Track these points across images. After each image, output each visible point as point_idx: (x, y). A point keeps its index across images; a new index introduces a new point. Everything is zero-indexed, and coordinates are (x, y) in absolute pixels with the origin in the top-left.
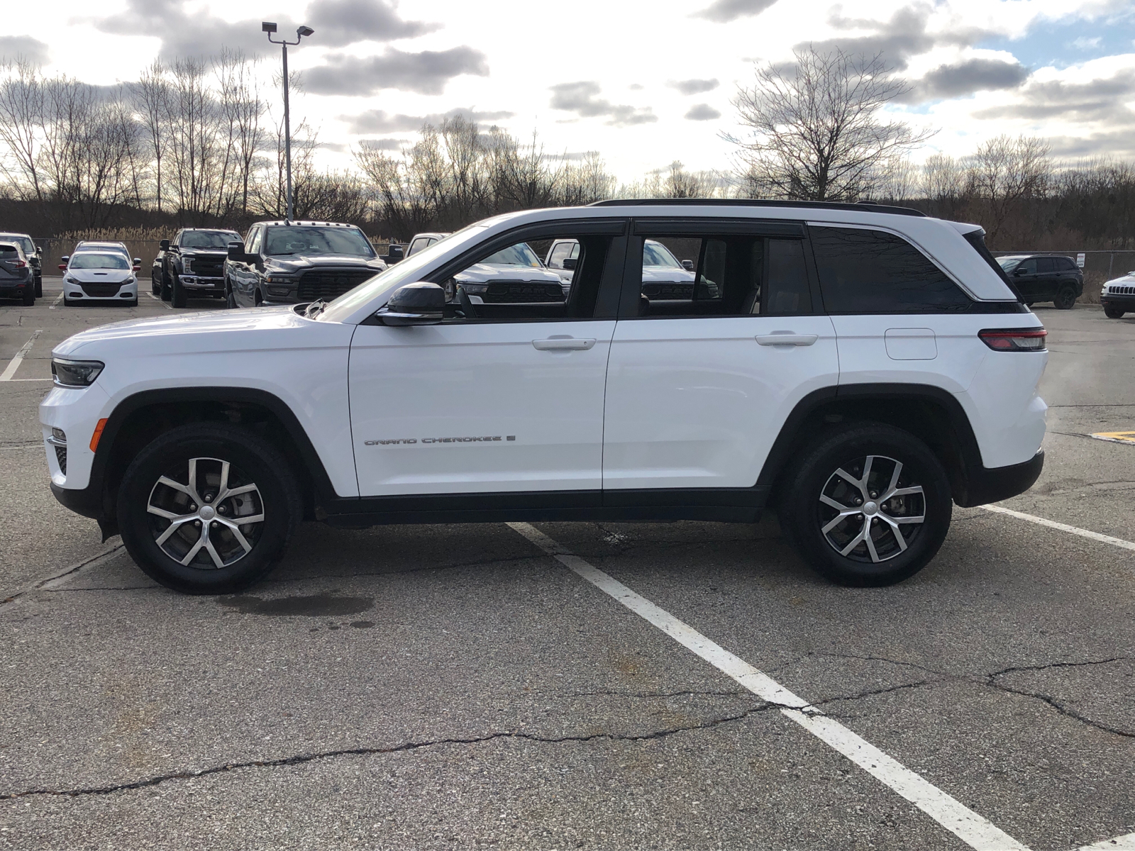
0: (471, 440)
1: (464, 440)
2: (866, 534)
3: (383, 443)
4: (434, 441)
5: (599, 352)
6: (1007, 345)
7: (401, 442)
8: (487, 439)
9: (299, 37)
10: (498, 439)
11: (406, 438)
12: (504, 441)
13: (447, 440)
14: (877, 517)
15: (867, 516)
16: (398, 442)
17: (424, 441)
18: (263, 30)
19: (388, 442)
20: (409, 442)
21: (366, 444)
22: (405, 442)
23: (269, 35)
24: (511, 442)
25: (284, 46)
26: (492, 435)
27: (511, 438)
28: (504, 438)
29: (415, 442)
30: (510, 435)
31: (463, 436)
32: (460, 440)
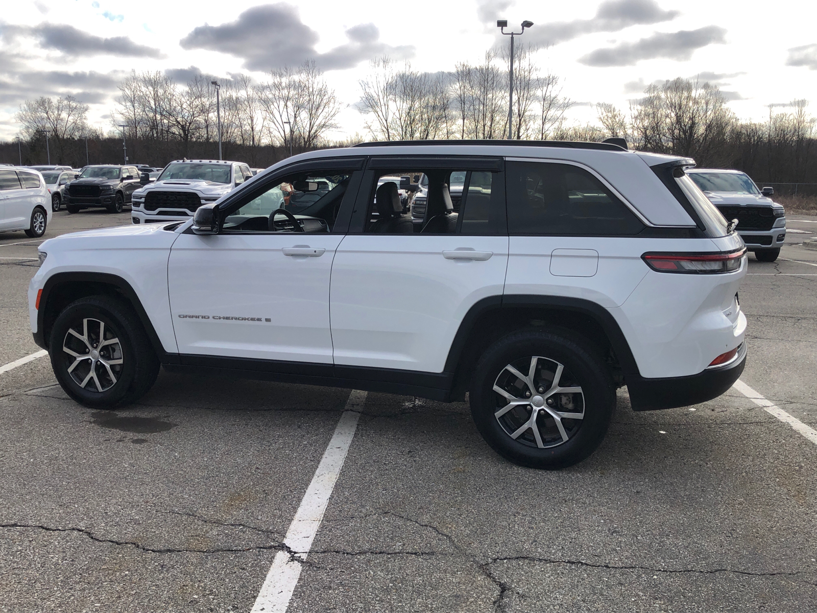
0: (243, 319)
1: (239, 319)
2: (532, 423)
3: (190, 317)
4: (220, 319)
5: (326, 259)
6: (674, 267)
7: (200, 317)
8: (253, 319)
9: (523, 29)
10: (259, 320)
11: (203, 315)
12: (263, 322)
13: (227, 318)
14: (543, 409)
15: (534, 408)
16: (199, 318)
17: (214, 317)
18: (498, 26)
19: (193, 317)
20: (205, 318)
21: (180, 316)
22: (202, 318)
23: (502, 29)
24: (268, 323)
25: (512, 36)
26: (256, 317)
27: (268, 320)
28: (263, 320)
29: (209, 318)
30: (267, 318)
31: (237, 317)
32: (236, 319)
